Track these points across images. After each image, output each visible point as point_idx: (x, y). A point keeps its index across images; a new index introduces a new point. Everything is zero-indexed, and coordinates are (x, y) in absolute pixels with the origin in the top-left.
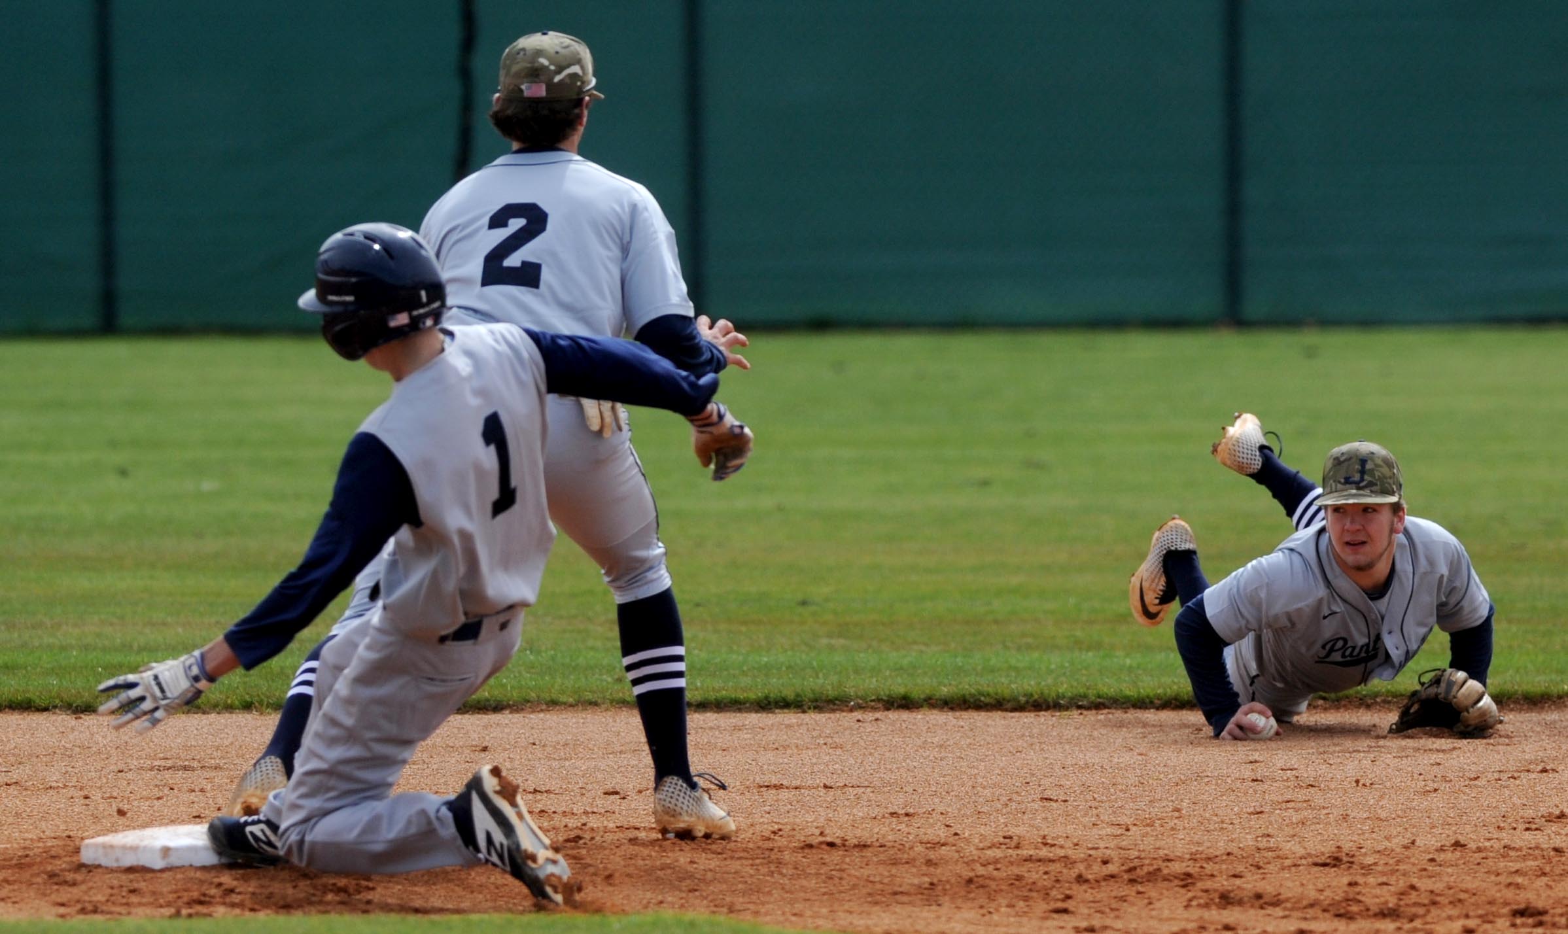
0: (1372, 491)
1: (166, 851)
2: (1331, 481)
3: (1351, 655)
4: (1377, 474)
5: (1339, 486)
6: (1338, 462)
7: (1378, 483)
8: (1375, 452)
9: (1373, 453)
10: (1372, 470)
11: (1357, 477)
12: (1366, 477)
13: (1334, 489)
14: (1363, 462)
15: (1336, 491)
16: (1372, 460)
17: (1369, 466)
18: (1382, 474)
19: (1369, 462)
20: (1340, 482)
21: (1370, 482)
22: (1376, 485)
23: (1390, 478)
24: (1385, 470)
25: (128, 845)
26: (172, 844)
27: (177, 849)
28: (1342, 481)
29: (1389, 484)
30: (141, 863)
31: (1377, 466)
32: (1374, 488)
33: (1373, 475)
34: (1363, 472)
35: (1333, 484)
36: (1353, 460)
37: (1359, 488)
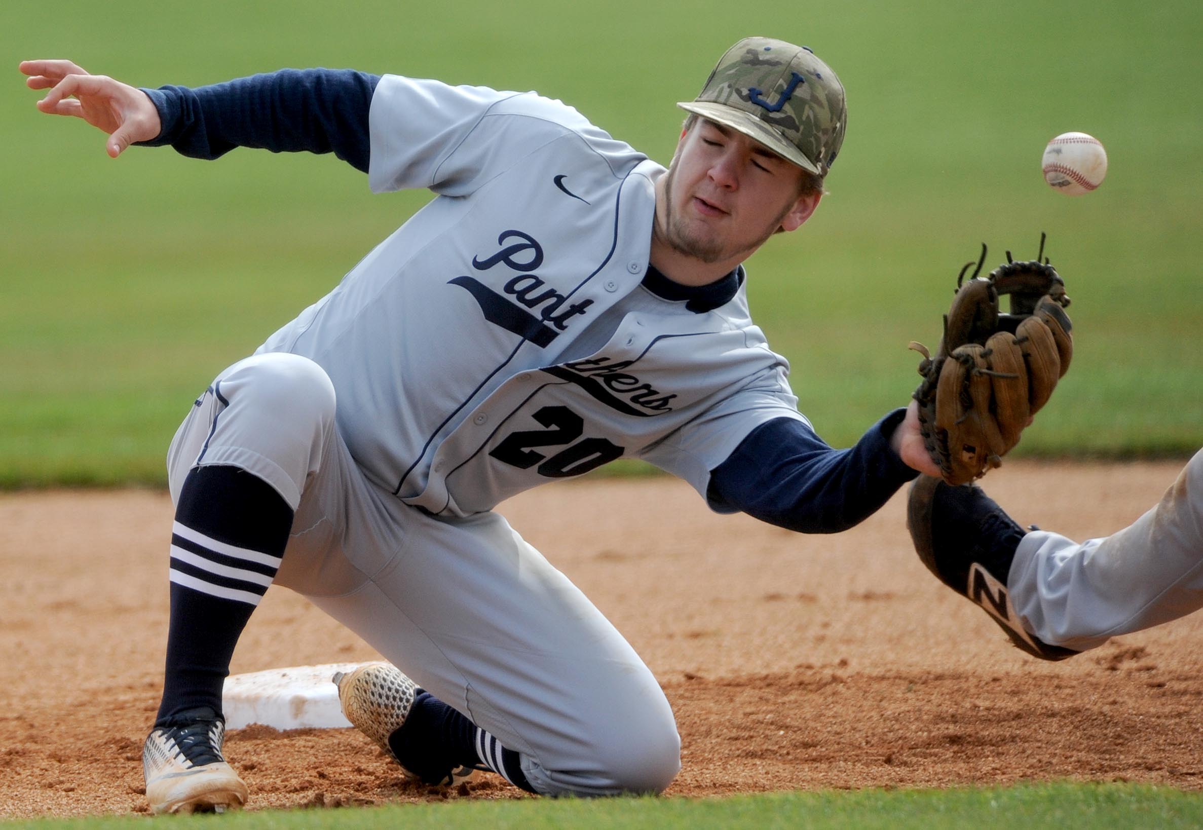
0: (783, 134)
1: (299, 704)
2: (726, 85)
3: (521, 296)
4: (807, 112)
5: (735, 97)
6: (753, 60)
7: (802, 128)
8: (822, 75)
9: (818, 76)
10: (803, 102)
11: (772, 99)
12: (787, 107)
13: (722, 99)
14: (796, 80)
15: (725, 104)
16: (812, 87)
17: (801, 92)
18: (815, 116)
19: (805, 86)
20: (739, 92)
21: (789, 117)
22: (797, 129)
23: (825, 132)
24: (824, 115)
25: (244, 695)
26: (308, 693)
27: (315, 702)
28: (745, 92)
29: (818, 139)
30: (262, 722)
31: (815, 99)
32: (790, 133)
33: (799, 109)
34: (787, 96)
35: (727, 90)
36: (779, 69)
37: (765, 118)
